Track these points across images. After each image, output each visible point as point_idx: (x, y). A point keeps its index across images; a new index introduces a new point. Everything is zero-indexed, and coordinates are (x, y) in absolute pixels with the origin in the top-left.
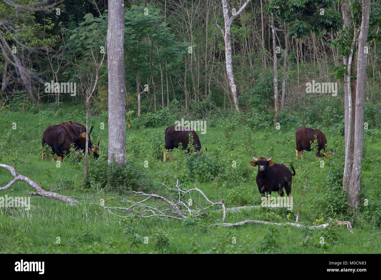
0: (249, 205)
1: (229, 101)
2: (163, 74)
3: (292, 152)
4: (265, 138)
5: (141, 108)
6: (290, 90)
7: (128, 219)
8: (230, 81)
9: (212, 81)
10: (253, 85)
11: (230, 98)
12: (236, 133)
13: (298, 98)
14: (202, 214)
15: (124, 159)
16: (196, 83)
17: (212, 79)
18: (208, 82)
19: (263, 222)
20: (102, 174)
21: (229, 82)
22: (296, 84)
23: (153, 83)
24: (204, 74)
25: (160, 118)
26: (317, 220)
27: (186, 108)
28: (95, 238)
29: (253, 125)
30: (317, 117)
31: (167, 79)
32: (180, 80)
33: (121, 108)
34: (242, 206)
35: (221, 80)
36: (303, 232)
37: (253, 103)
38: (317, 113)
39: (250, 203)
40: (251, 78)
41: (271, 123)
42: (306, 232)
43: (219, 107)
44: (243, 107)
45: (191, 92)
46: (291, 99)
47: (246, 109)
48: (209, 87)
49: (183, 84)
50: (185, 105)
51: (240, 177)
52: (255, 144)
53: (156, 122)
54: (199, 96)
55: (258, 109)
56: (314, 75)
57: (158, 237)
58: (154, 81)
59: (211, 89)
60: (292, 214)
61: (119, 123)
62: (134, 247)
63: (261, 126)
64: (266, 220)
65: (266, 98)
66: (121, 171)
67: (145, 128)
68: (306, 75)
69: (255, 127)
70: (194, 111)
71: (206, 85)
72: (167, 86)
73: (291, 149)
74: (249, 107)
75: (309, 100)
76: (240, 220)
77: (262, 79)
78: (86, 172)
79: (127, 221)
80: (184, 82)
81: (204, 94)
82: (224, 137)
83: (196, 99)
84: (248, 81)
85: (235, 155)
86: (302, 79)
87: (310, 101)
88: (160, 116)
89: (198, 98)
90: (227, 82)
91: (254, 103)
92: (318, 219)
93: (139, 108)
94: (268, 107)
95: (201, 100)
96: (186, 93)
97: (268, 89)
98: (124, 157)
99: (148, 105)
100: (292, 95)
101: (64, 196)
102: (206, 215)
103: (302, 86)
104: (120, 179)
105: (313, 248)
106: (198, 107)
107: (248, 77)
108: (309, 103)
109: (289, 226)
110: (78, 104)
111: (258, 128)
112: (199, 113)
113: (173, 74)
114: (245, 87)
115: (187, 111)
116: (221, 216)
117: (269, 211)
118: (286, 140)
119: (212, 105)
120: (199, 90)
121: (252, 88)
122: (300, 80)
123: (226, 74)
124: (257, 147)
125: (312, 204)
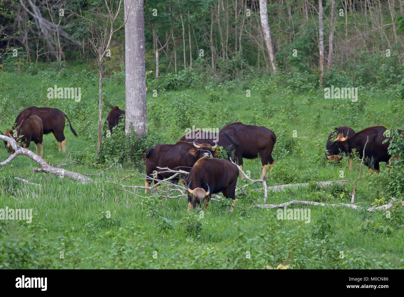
0: (295, 182)
1: (263, 59)
2: (185, 27)
3: (342, 119)
4: (309, 102)
5: (159, 68)
6: (337, 44)
7: (152, 200)
8: (266, 34)
9: (244, 35)
10: (292, 39)
11: (266, 54)
12: (274, 97)
13: (347, 54)
14: (240, 193)
15: (145, 128)
16: (224, 37)
17: (244, 32)
18: (238, 36)
19: (312, 202)
20: (118, 147)
21: (263, 36)
22: (344, 37)
23: (173, 38)
24: (234, 26)
25: (183, 79)
26: (376, 200)
27: (213, 67)
28: (113, 223)
29: (295, 87)
30: (370, 77)
31: (189, 33)
32: (205, 34)
33: (141, 68)
34: (287, 184)
35: (255, 33)
36: (361, 214)
37: (292, 61)
38: (369, 72)
39: (296, 180)
40: (290, 31)
41: (315, 84)
42: (364, 215)
43: (252, 65)
44: (281, 66)
45: (218, 49)
46: (339, 56)
47: (285, 68)
48: (240, 42)
49: (209, 39)
50: (210, 64)
51: (283, 149)
52: (298, 110)
53: (179, 84)
54: (228, 53)
55: (299, 68)
56: (366, 27)
57: (188, 221)
58: (174, 35)
59: (243, 44)
60: (347, 193)
61: (138, 86)
62: (163, 233)
63: (303, 88)
64: (316, 201)
65: (309, 54)
66: (141, 142)
67: (166, 91)
68: (355, 27)
69: (297, 90)
70: (223, 71)
71: (236, 39)
72: (190, 41)
73: (340, 116)
74: (288, 65)
75: (360, 56)
76: (286, 200)
77: (304, 32)
78: (100, 144)
79: (151, 203)
80: (210, 37)
81: (233, 50)
82: (260, 101)
83: (224, 57)
84: (286, 35)
85: (276, 123)
86: (351, 31)
87: (361, 58)
88: (183, 77)
89: (227, 55)
90: (262, 36)
91: (294, 61)
92: (378, 198)
93: (157, 67)
94: (310, 65)
95: (230, 58)
96: (213, 49)
97: (310, 44)
98: (144, 126)
99: (167, 64)
100: (339, 51)
101: (74, 173)
102: (244, 195)
103: (351, 41)
104: (139, 152)
105: (374, 233)
106: (226, 66)
107: (287, 30)
108: (359, 61)
109: (344, 207)
110: (84, 64)
111: (301, 91)
112: (229, 73)
113: (196, 27)
114: (282, 42)
115: (214, 71)
116: (262, 195)
117: (319, 189)
118: (334, 105)
119: (243, 64)
120: (228, 46)
121: (292, 42)
122: (348, 33)
123: (261, 26)
124: (300, 114)
125: (370, 181)
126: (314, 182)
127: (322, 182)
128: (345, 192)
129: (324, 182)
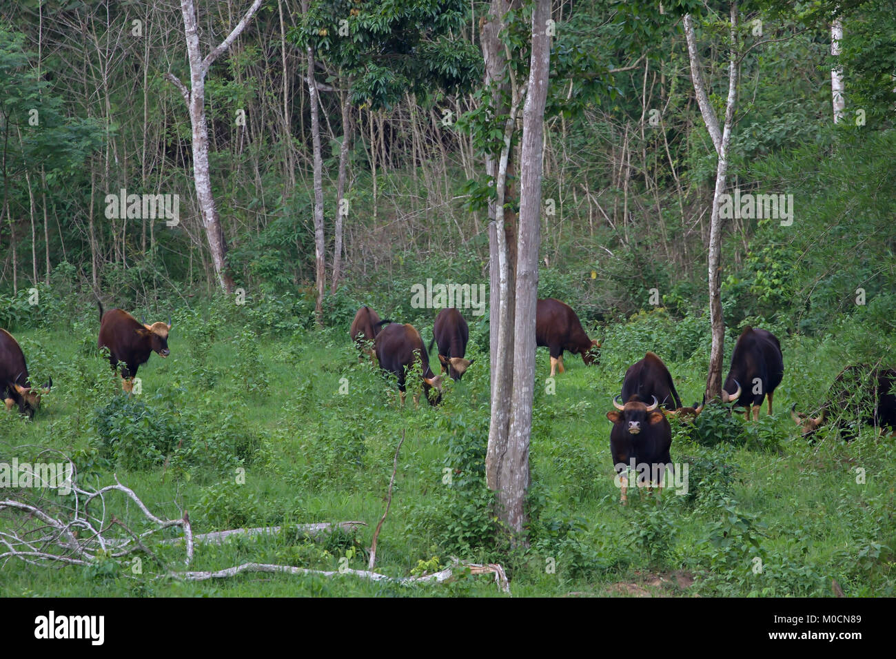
0: (252, 525)
1: (201, 266)
2: (35, 198)
3: (358, 393)
4: (292, 357)
6: (355, 237)
8: (205, 215)
10: (261, 226)
11: (205, 257)
12: (218, 346)
13: (376, 258)
14: (134, 549)
19: (286, 568)
21: (201, 219)
22: (368, 223)
23: (10, 221)
25: (26, 308)
26: (421, 562)
27: (94, 282)
29: (263, 325)
31: (45, 210)
32: (79, 213)
34: (235, 528)
36: (388, 592)
37: (261, 271)
39: (254, 521)
40: (258, 208)
41: (306, 320)
42: (393, 593)
43: (176, 280)
44: (237, 282)
45: (106, 244)
46: (358, 261)
47: (245, 286)
48: (152, 231)
49: (86, 224)
50: (89, 276)
51: (229, 456)
52: (267, 373)
53: (18, 318)
54: (127, 253)
55: (274, 285)
56: (415, 202)
58: (11, 215)
59: (157, 235)
60: (360, 547)
63: (281, 328)
64: (295, 565)
65: (296, 257)
68: (393, 202)
69: (268, 331)
70: (114, 292)
71: (144, 225)
72: (46, 227)
73: (356, 386)
74: (252, 280)
75: (402, 263)
76: (231, 563)
77: (285, 211)
80: (88, 220)
81: (138, 247)
82: (189, 355)
83: (117, 262)
84: (249, 217)
85: (216, 401)
86: (384, 210)
87: (404, 266)
88: (28, 303)
89: (124, 259)
90: (197, 219)
91: (266, 270)
92: (424, 559)
94: (299, 280)
95: (131, 264)
96: (94, 245)
97: (299, 236)
100: (359, 250)
102: (142, 552)
103: (384, 230)
106: (123, 281)
107: (249, 207)
108: (401, 270)
109: (352, 578)
111: (276, 333)
112: (128, 296)
113: (59, 199)
114: (241, 231)
115: (97, 290)
116: (182, 553)
117: (301, 540)
118: (344, 364)
119: (159, 276)
120: (126, 238)
121: (261, 232)
122: (378, 214)
123: (195, 198)
124: (273, 381)
125: (409, 522)
126: (292, 525)
127: (307, 525)
128: (356, 545)
129: (313, 525)
